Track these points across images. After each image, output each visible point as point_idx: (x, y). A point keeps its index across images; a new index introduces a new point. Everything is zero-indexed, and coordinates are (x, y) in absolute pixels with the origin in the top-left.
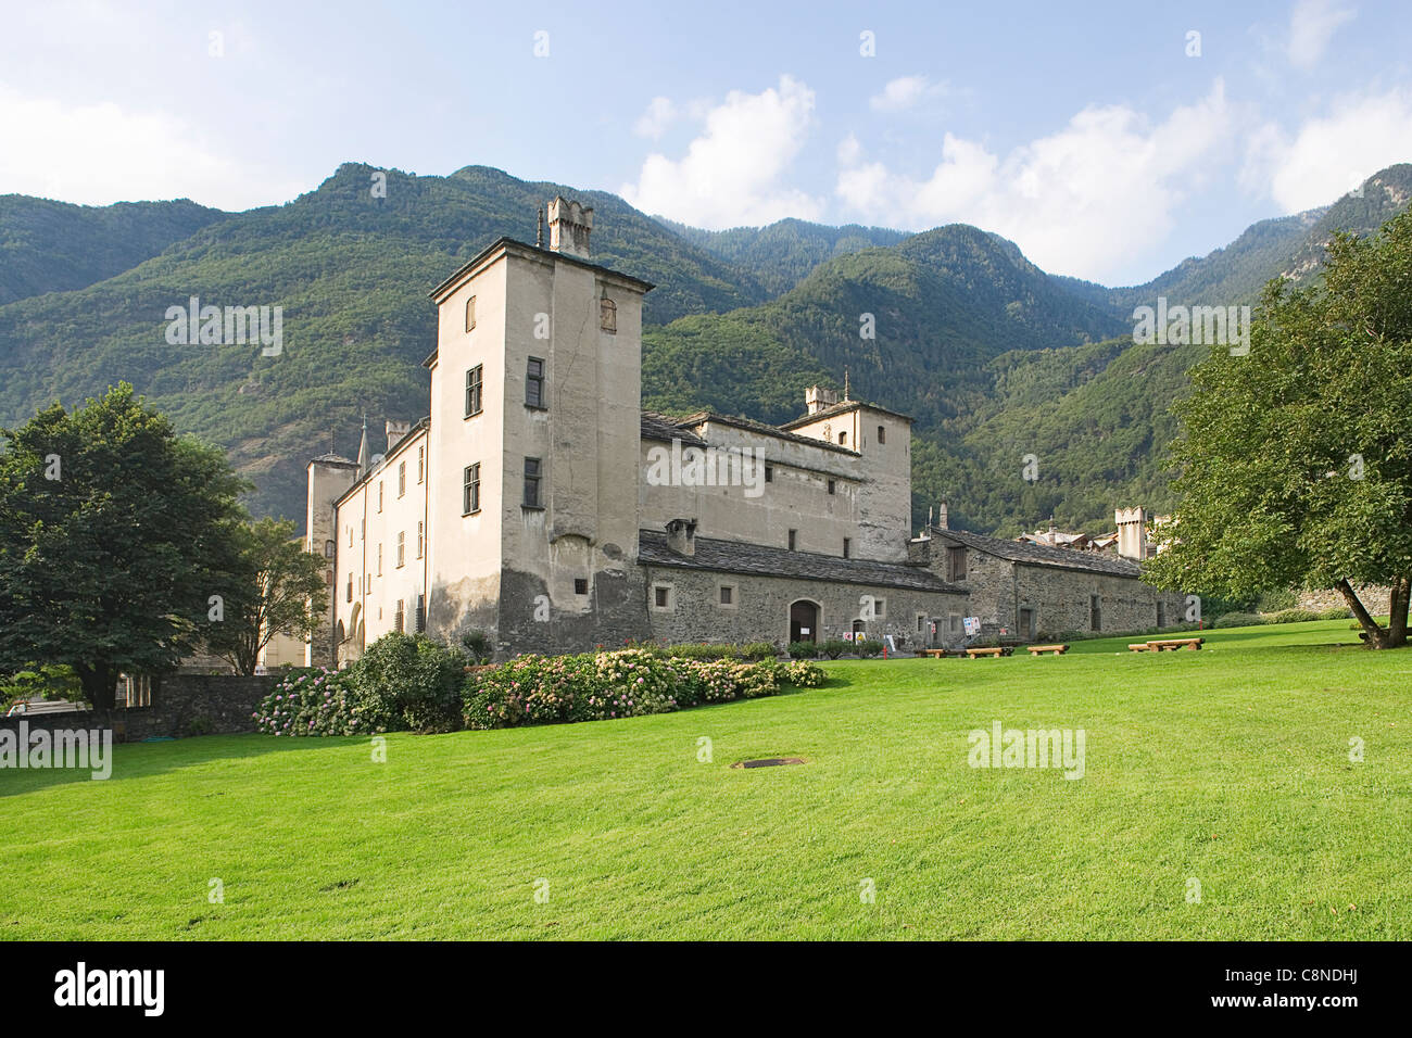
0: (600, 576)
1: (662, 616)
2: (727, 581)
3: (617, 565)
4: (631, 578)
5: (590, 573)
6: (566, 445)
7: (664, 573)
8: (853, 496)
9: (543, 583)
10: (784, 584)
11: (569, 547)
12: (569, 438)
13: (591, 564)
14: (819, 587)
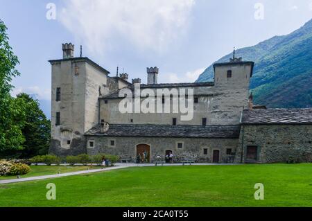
0: (74, 140)
1: (91, 149)
2: (112, 139)
3: (79, 136)
4: (82, 140)
5: (71, 140)
6: (63, 108)
7: (91, 138)
8: (209, 102)
9: (60, 142)
10: (134, 139)
11: (66, 133)
12: (64, 106)
13: (72, 137)
14: (149, 139)
